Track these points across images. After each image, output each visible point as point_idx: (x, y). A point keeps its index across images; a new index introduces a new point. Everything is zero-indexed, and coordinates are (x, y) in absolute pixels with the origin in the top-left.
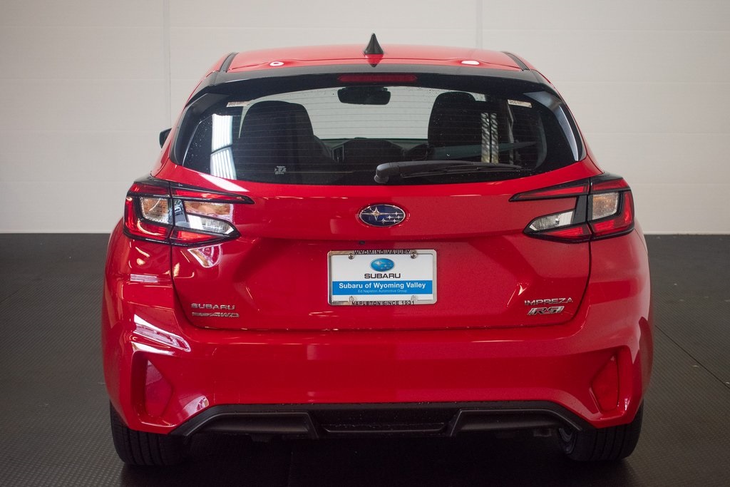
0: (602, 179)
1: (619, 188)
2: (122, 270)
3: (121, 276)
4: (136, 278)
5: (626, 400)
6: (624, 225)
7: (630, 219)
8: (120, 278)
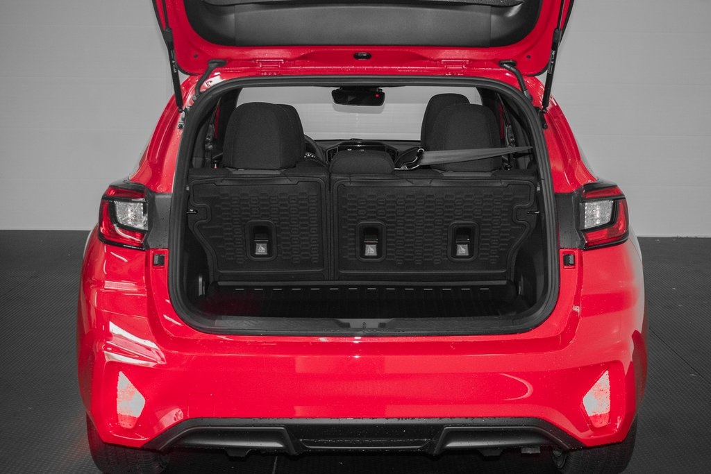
0: (596, 186)
1: (614, 196)
2: (96, 276)
3: (95, 283)
4: (111, 285)
5: (619, 417)
6: (617, 235)
7: (624, 228)
8: (93, 286)
